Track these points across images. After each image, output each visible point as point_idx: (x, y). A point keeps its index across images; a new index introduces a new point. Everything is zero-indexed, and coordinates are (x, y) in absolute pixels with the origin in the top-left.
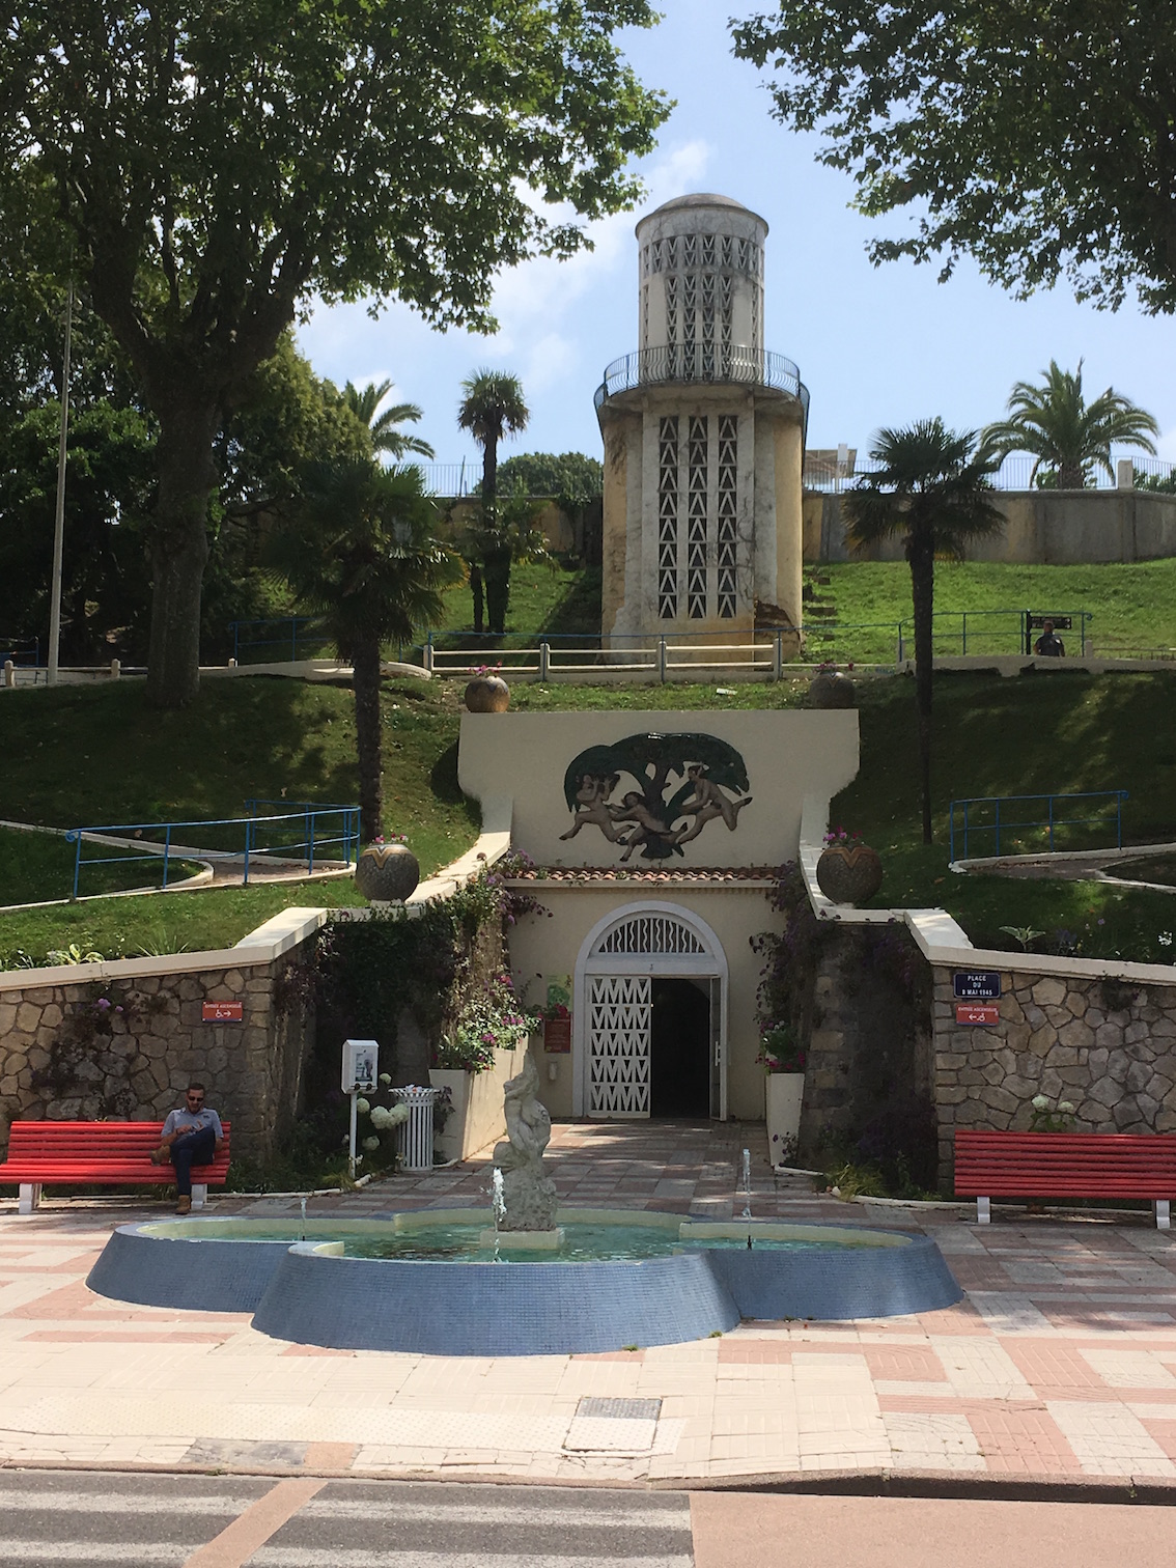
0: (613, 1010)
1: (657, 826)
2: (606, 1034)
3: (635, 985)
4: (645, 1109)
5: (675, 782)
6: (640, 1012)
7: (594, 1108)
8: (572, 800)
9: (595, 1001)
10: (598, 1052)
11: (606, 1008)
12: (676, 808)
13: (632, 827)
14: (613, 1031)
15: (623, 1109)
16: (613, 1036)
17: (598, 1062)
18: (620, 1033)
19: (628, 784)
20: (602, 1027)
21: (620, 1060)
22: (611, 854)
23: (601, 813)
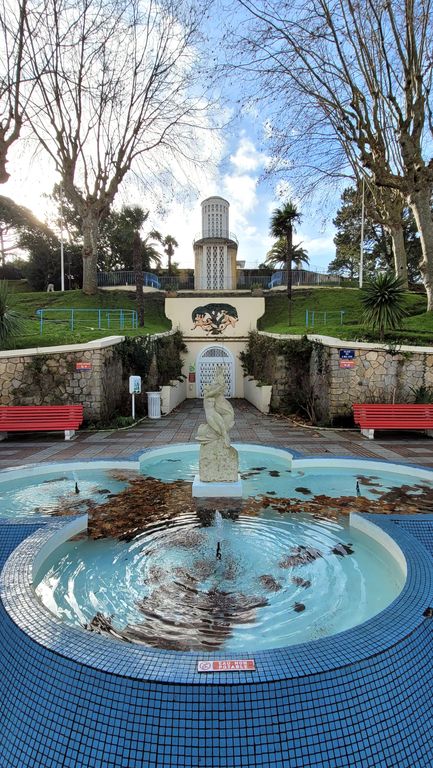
1: (215, 326)
5: (219, 316)
8: (194, 321)
9: (201, 369)
10: (202, 382)
12: (218, 324)
13: (209, 327)
19: (208, 316)
22: (204, 334)
23: (201, 323)
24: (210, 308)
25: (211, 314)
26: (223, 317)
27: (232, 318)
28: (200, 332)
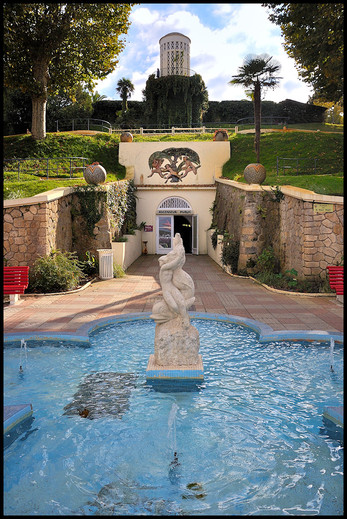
1: (175, 173)
8: (151, 166)
13: (168, 174)
22: (162, 181)
24: (169, 153)
25: (170, 160)
26: (183, 163)
27: (193, 164)
28: (157, 179)
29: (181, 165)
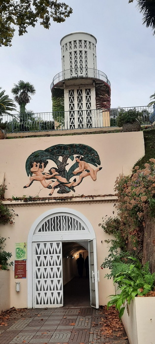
0: (45, 257)
1: (64, 180)
2: (42, 268)
3: (55, 245)
4: (61, 303)
5: (70, 163)
6: (57, 258)
7: (38, 303)
8: (30, 173)
9: (37, 253)
10: (39, 277)
11: (42, 256)
12: (68, 175)
13: (53, 181)
14: (45, 267)
15: (51, 303)
16: (45, 269)
17: (39, 282)
18: (49, 268)
19: (51, 164)
20: (41, 265)
21: (49, 280)
22: (45, 193)
23: (40, 176)
24: (55, 151)
25: (56, 161)
26: (76, 165)
27: (91, 166)
28: (38, 190)
29: (73, 168)
